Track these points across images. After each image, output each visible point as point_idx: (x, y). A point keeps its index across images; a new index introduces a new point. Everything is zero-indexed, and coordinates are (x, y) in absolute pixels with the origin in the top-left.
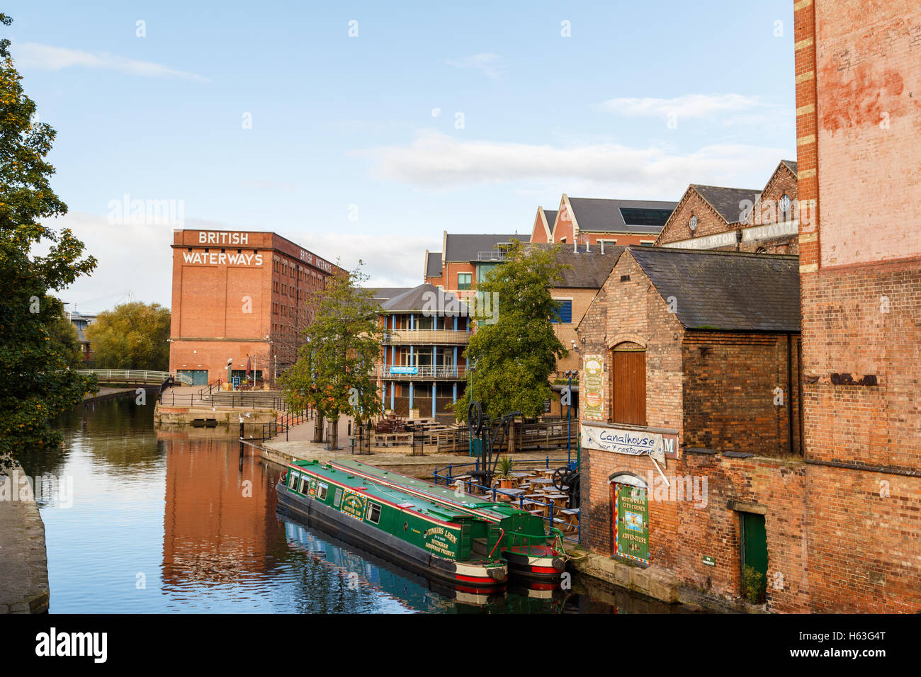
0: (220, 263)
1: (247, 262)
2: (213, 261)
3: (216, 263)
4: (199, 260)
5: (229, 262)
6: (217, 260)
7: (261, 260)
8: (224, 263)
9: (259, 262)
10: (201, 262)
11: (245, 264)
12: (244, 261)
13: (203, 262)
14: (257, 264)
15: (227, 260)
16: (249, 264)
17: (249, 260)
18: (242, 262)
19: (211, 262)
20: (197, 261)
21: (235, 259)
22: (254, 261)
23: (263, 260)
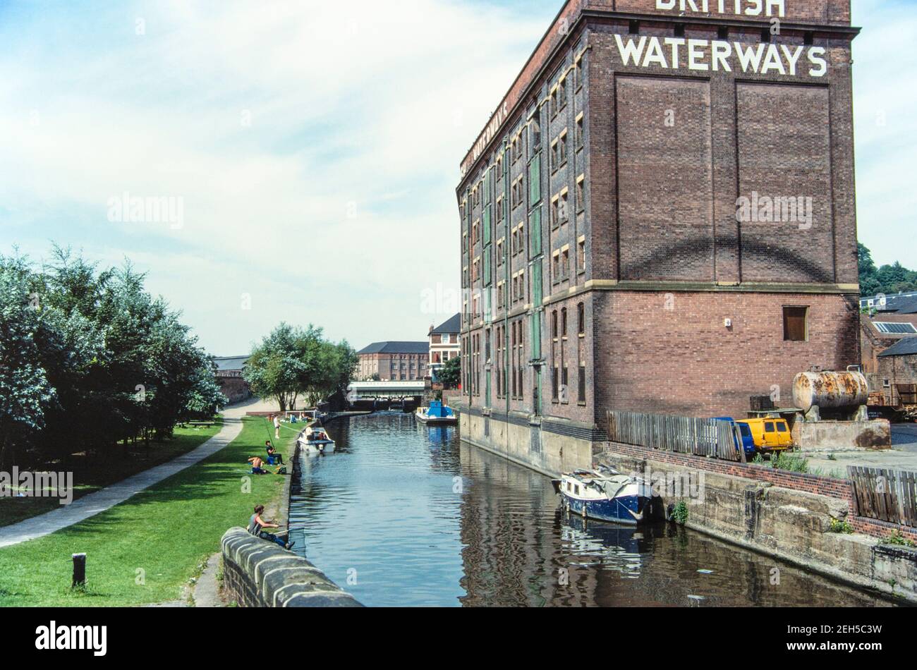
0: (715, 68)
1: (787, 68)
2: (698, 61)
3: (704, 67)
4: (660, 58)
5: (739, 63)
6: (707, 59)
7: (823, 63)
8: (728, 68)
9: (817, 67)
10: (664, 65)
11: (782, 72)
12: (778, 65)
13: (670, 62)
14: (813, 73)
15: (733, 60)
16: (793, 72)
17: (793, 61)
18: (773, 66)
19: (693, 66)
20: (655, 59)
21: (752, 57)
22: (804, 64)
23: (829, 62)
